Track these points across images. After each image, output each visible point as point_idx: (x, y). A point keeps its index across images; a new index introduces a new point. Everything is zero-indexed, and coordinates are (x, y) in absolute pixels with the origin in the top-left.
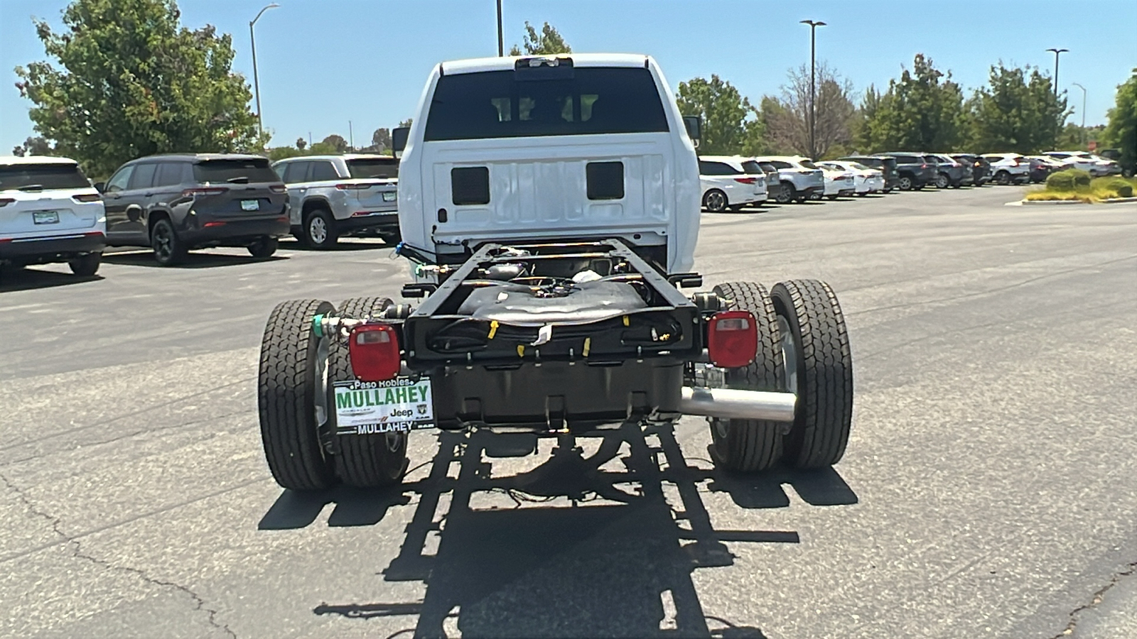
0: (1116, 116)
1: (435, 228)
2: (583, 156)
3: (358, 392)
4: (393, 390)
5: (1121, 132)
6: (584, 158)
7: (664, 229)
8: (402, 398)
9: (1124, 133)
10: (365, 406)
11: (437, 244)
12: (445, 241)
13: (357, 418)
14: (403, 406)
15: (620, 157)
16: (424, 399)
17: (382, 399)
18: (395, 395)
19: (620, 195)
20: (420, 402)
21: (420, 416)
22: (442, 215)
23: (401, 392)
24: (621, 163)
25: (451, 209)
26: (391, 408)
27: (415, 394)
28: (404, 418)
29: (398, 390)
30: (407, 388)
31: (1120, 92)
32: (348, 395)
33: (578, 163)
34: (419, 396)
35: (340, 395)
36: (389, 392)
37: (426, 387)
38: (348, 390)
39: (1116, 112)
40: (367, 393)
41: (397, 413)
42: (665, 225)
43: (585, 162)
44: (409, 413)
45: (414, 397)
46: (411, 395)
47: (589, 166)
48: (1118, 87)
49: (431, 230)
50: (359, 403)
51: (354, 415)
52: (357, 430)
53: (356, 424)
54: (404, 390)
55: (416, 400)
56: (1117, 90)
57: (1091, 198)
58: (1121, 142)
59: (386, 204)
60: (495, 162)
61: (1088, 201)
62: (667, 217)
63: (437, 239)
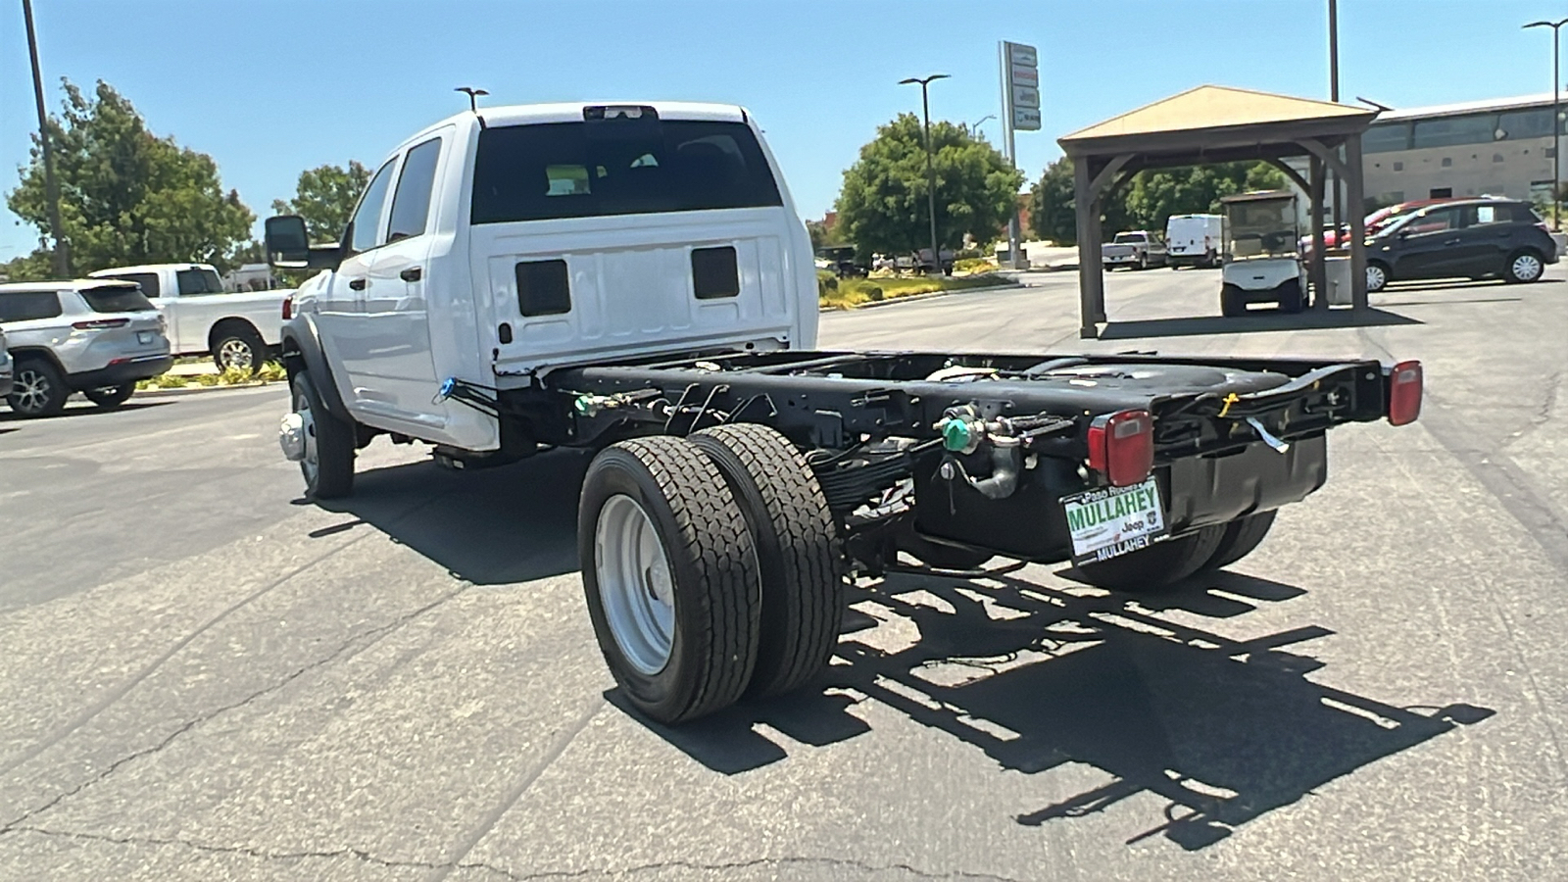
0: (845, 208)
1: (496, 352)
2: (686, 240)
3: (1088, 506)
4: (1122, 498)
5: (853, 226)
6: (687, 244)
7: (785, 334)
8: (1131, 507)
9: (857, 227)
10: (1098, 525)
11: (498, 375)
12: (510, 371)
13: (1093, 541)
14: (1134, 518)
15: (731, 241)
16: (1152, 506)
17: (1113, 512)
18: (1124, 506)
19: (734, 291)
20: (1150, 509)
21: (1151, 526)
22: (505, 334)
23: (1130, 500)
24: (732, 248)
25: (517, 323)
26: (1122, 520)
27: (1144, 500)
28: (1136, 532)
29: (1126, 498)
30: (1134, 493)
31: (847, 178)
32: (1079, 511)
33: (679, 250)
34: (1147, 503)
35: (1071, 513)
36: (1118, 501)
37: (1152, 489)
38: (1080, 506)
39: (844, 203)
40: (1098, 506)
41: (1129, 528)
42: (787, 329)
43: (690, 248)
44: (1139, 525)
45: (1143, 504)
46: (1141, 500)
47: (694, 253)
48: (844, 173)
49: (491, 356)
50: (1091, 521)
51: (1088, 537)
52: (1097, 556)
53: (1094, 549)
54: (1132, 495)
55: (1145, 508)
56: (843, 177)
57: (845, 304)
58: (855, 238)
59: (143, 347)
60: (574, 252)
61: (843, 308)
62: (788, 318)
63: (500, 369)
